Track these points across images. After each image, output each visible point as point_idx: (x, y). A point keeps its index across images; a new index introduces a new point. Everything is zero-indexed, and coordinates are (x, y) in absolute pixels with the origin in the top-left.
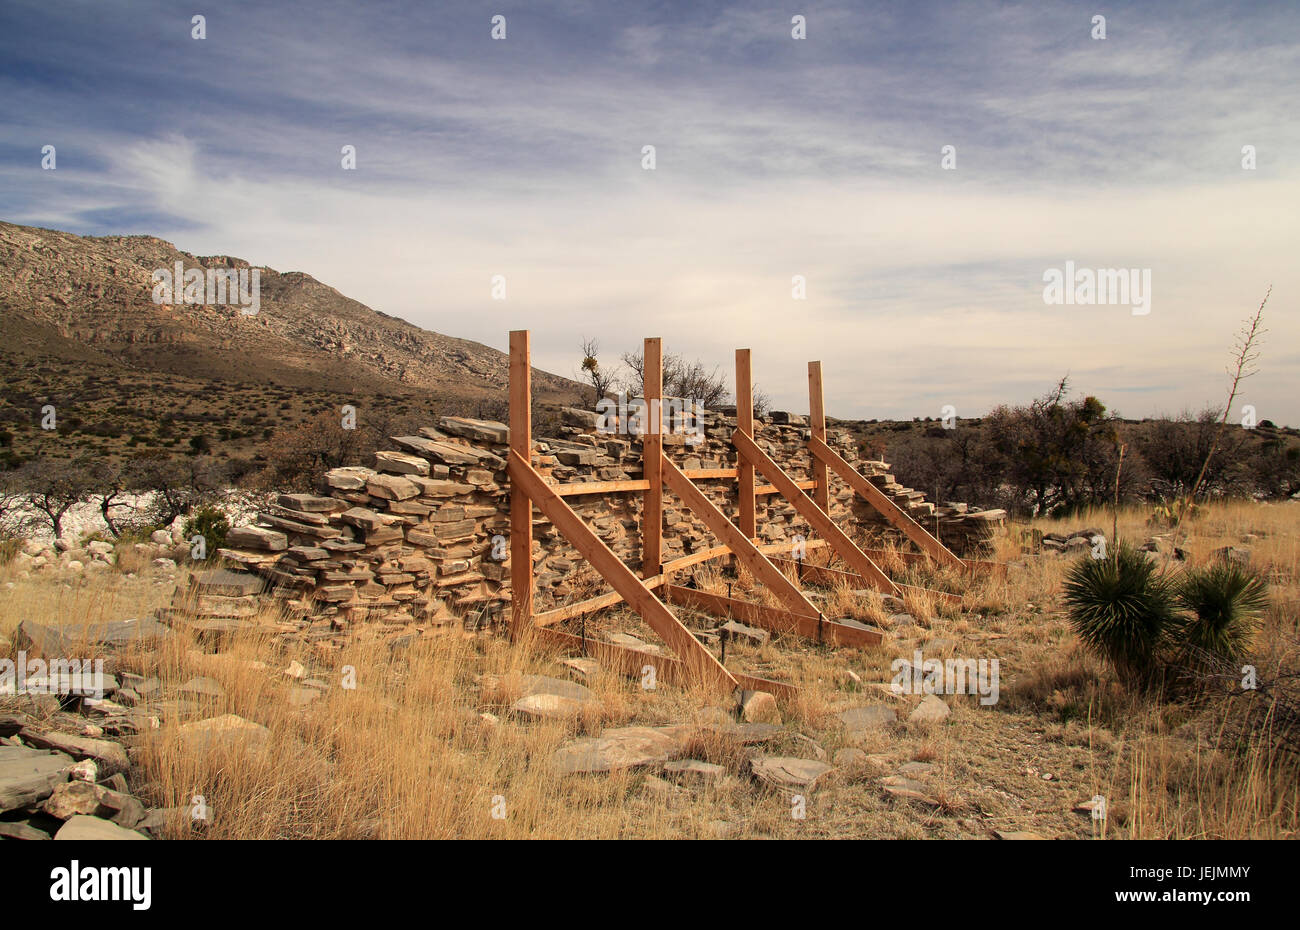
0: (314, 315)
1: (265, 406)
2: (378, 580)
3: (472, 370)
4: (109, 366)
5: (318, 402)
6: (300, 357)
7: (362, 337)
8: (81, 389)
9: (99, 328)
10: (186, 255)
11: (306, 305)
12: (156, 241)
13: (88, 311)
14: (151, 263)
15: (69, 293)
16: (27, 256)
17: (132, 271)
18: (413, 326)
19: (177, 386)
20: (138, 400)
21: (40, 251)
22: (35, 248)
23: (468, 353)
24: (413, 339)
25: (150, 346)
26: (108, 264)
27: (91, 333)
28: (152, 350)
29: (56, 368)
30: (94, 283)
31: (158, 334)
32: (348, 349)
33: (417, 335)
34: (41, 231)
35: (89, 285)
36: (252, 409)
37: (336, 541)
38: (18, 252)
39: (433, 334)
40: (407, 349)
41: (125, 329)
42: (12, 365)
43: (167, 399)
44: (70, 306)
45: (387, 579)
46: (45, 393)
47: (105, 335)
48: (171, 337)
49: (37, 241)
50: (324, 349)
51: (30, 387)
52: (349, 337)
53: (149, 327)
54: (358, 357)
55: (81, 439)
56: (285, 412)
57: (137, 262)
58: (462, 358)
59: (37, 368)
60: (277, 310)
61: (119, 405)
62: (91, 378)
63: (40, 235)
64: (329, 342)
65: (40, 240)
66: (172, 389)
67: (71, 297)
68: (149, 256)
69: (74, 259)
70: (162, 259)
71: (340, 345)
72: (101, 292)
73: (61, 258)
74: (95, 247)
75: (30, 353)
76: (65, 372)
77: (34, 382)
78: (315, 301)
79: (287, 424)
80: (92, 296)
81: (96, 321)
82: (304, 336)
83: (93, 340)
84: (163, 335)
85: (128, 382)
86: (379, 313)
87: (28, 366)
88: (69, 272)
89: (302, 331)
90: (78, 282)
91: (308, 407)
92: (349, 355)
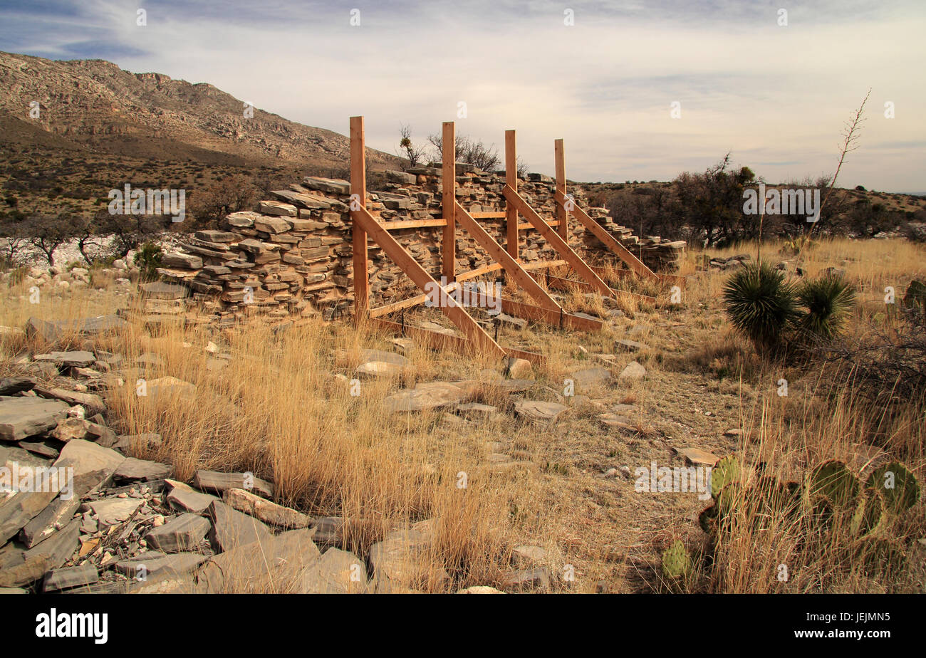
0: (216, 113)
1: (185, 176)
2: (264, 287)
3: (326, 149)
4: (79, 151)
5: (222, 172)
6: (208, 142)
7: (250, 128)
8: (60, 167)
9: (71, 124)
10: (127, 72)
11: (211, 106)
12: (105, 63)
13: (62, 113)
14: (103, 78)
15: (48, 101)
16: (17, 75)
17: (90, 84)
18: (285, 120)
19: (126, 163)
20: (99, 174)
21: (26, 71)
22: (22, 70)
23: (323, 137)
24: (285, 129)
25: (105, 136)
26: (74, 80)
27: (65, 128)
28: (107, 139)
29: (43, 153)
30: (65, 94)
31: (111, 128)
32: (241, 136)
33: (287, 125)
34: (25, 57)
35: (62, 95)
36: (177, 178)
37: (235, 261)
38: (11, 72)
39: (299, 125)
40: (281, 135)
41: (88, 125)
42: (14, 151)
43: (119, 173)
44: (50, 110)
45: (270, 287)
46: (37, 170)
47: (74, 129)
48: (120, 130)
49: (23, 64)
50: (224, 136)
51: (27, 167)
52: (241, 127)
53: (104, 123)
54: (248, 141)
55: (63, 201)
56: (199, 180)
57: (93, 78)
58: (319, 141)
59: (30, 153)
60: (192, 110)
61: (87, 177)
62: (68, 159)
63: (25, 60)
64: (228, 131)
65: (25, 63)
66: (122, 166)
67: (49, 104)
68: (101, 74)
69: (50, 77)
70: (110, 76)
71: (235, 134)
72: (70, 100)
73: (41, 76)
74: (64, 68)
75: (25, 143)
76: (49, 156)
77: (29, 163)
78: (217, 104)
79: (201, 188)
80: (64, 103)
81: (67, 120)
82: (210, 128)
83: (66, 133)
84: (114, 129)
85: (92, 161)
86: (261, 111)
87: (24, 152)
88: (47, 86)
89: (209, 124)
90: (54, 93)
91: (215, 176)
92: (242, 140)
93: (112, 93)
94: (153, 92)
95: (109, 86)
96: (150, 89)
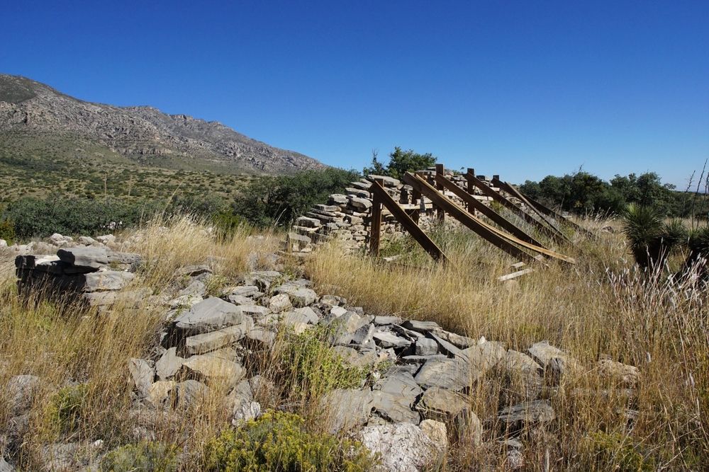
0: (223, 141)
1: (203, 182)
3: (294, 165)
4: (133, 165)
5: (227, 179)
6: (218, 159)
7: (245, 150)
8: (122, 175)
9: (128, 148)
10: (165, 114)
11: (219, 136)
13: (122, 140)
14: (150, 118)
15: (114, 132)
16: (95, 116)
17: (141, 122)
18: (268, 145)
19: (164, 173)
20: (147, 179)
21: (100, 113)
22: (98, 113)
23: (293, 157)
24: (268, 151)
25: (150, 155)
26: (131, 119)
28: (152, 157)
29: (110, 166)
30: (124, 128)
31: (154, 150)
32: (239, 155)
33: (269, 149)
35: (123, 129)
36: (198, 183)
38: (91, 115)
39: (277, 149)
40: (265, 155)
41: (139, 148)
42: (91, 165)
43: (160, 179)
44: (115, 138)
47: (130, 151)
48: (160, 152)
49: (99, 109)
50: (228, 156)
51: (100, 175)
52: (239, 150)
53: (150, 147)
54: (243, 160)
55: (124, 197)
56: (212, 184)
57: (143, 118)
58: (290, 160)
59: (102, 166)
60: (206, 138)
61: (139, 181)
62: (126, 170)
64: (230, 153)
66: (163, 175)
67: (115, 134)
68: (148, 115)
69: (116, 117)
71: (235, 154)
72: (128, 132)
73: (109, 117)
74: (124, 111)
75: (99, 160)
76: (115, 167)
79: (213, 189)
80: (124, 133)
81: (126, 145)
82: (219, 150)
84: (156, 151)
85: (142, 171)
86: (252, 139)
87: (98, 165)
88: (114, 123)
89: (218, 148)
90: (118, 127)
91: (222, 182)
92: (239, 158)
93: (155, 128)
94: (182, 127)
95: (153, 123)
96: (180, 125)
